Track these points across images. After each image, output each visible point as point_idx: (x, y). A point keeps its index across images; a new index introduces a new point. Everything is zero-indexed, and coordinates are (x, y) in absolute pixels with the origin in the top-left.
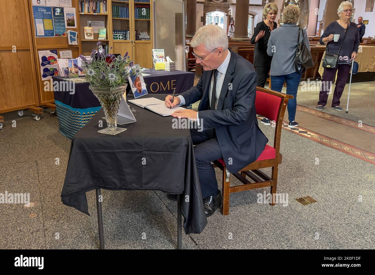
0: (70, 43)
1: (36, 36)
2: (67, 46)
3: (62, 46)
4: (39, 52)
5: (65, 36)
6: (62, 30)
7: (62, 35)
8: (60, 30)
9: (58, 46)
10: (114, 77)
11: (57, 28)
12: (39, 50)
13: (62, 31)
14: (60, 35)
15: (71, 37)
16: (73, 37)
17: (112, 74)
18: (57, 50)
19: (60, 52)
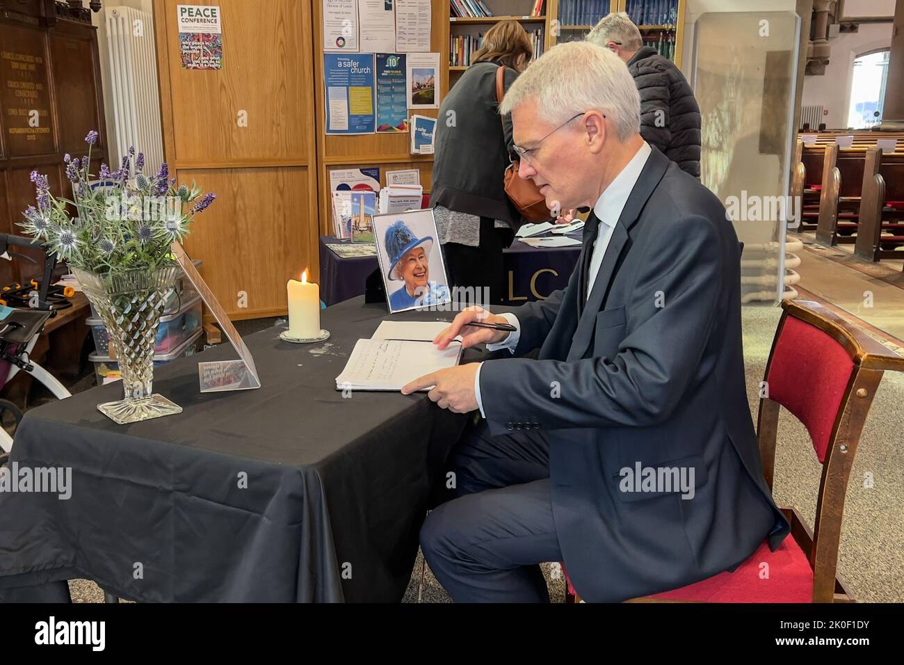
0: (414, 150)
1: (327, 132)
2: (407, 159)
3: (394, 156)
4: (331, 172)
5: (404, 131)
6: (397, 114)
7: (396, 129)
8: (393, 115)
9: (384, 157)
10: (75, 240)
11: (382, 108)
12: (329, 167)
13: (397, 118)
14: (391, 128)
15: (418, 134)
16: (424, 134)
17: (69, 232)
18: (378, 169)
19: (387, 173)
